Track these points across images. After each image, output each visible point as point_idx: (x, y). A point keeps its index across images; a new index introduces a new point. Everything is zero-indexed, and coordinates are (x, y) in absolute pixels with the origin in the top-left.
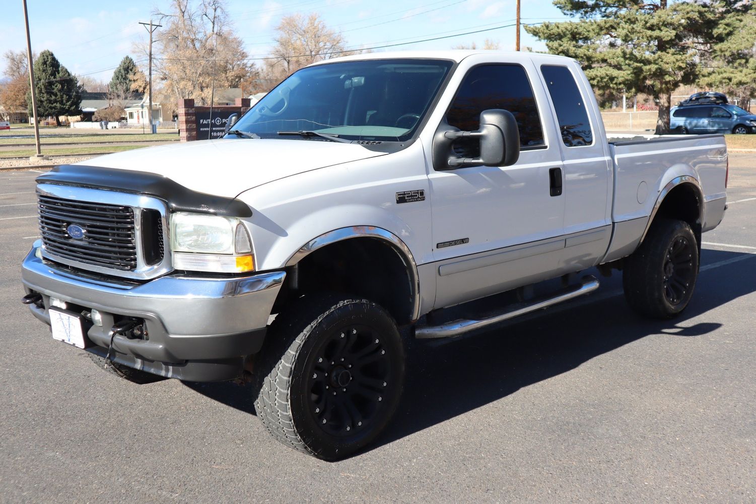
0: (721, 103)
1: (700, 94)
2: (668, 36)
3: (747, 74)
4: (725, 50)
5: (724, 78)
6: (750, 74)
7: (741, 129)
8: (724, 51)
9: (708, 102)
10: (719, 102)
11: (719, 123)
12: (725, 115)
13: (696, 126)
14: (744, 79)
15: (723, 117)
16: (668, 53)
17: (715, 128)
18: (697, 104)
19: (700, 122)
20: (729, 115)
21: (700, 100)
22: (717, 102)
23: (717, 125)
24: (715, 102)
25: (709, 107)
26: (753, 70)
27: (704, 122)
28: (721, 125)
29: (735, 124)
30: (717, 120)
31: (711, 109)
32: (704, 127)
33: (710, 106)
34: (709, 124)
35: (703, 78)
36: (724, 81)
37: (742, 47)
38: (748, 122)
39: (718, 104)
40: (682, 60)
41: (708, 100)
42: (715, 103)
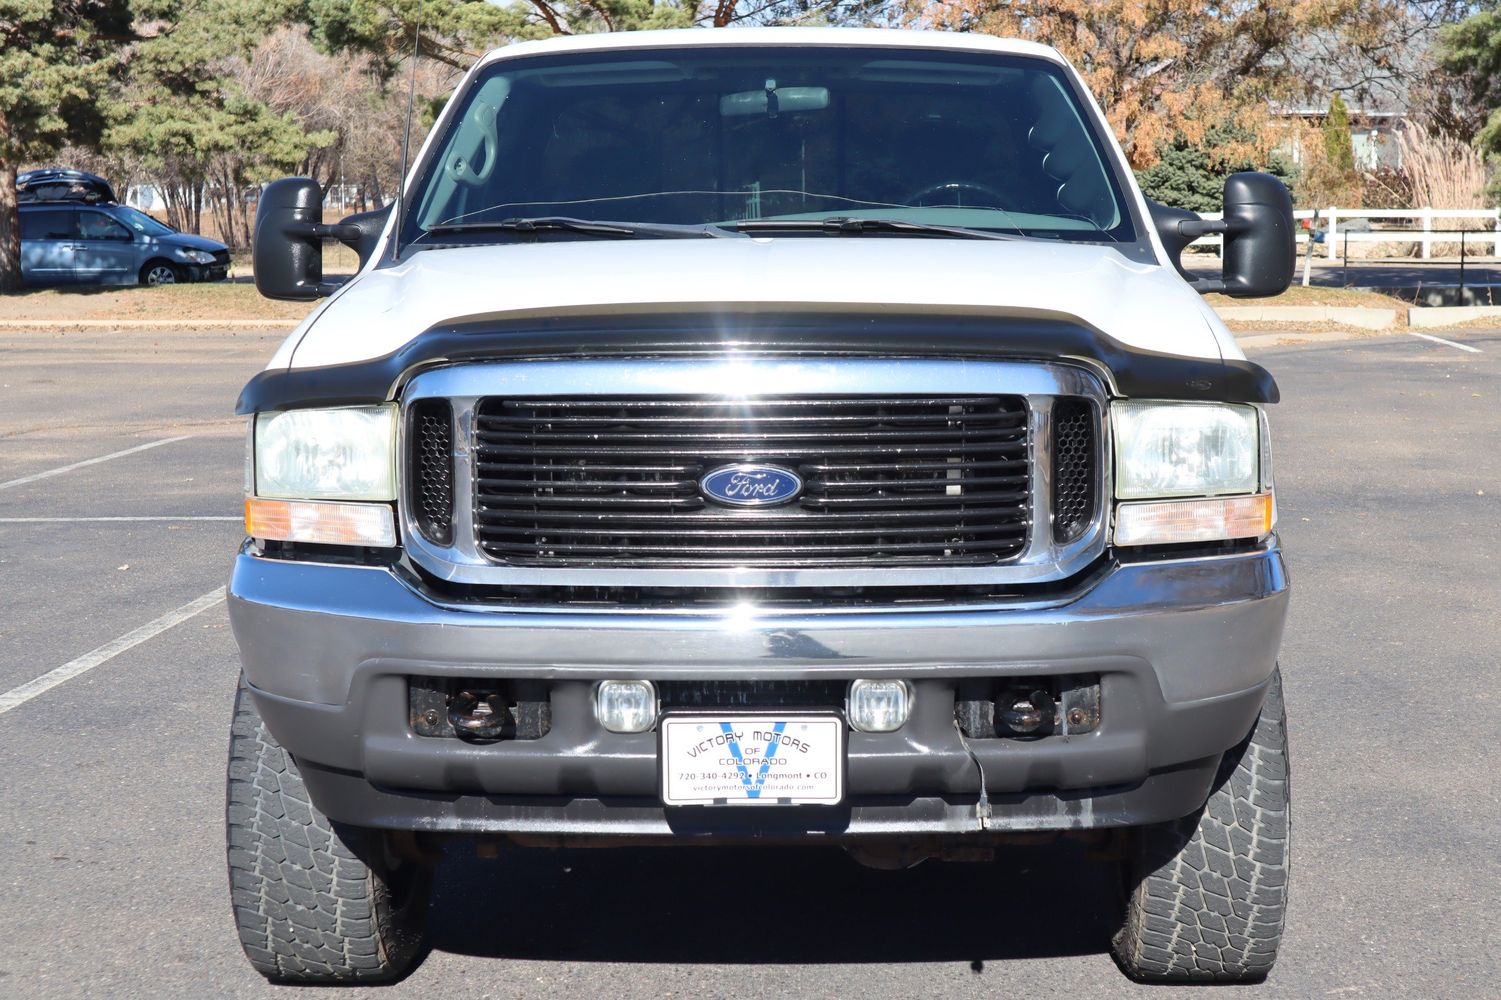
0: (99, 200)
1: (38, 175)
2: (35, 11)
3: (224, 124)
4: (169, 57)
5: (175, 134)
6: (230, 125)
7: (163, 271)
8: (165, 62)
9: (63, 199)
10: (92, 198)
11: (104, 257)
12: (116, 233)
13: (40, 264)
14: (223, 138)
15: (109, 238)
16: (35, 55)
17: (96, 269)
18: (32, 201)
19: (51, 252)
20: (127, 235)
21: (39, 192)
22: (88, 197)
23: (98, 261)
24: (81, 198)
25: (69, 211)
26: (236, 114)
27: (63, 252)
28: (112, 261)
29: (143, 258)
30: (99, 247)
31: (75, 217)
32: (63, 266)
33: (72, 208)
34: (76, 258)
35: (118, 128)
36: (174, 140)
37: (207, 52)
38: (181, 253)
39: (92, 203)
40: (76, 78)
41: (62, 191)
42: (83, 200)
